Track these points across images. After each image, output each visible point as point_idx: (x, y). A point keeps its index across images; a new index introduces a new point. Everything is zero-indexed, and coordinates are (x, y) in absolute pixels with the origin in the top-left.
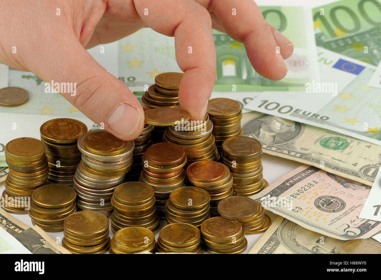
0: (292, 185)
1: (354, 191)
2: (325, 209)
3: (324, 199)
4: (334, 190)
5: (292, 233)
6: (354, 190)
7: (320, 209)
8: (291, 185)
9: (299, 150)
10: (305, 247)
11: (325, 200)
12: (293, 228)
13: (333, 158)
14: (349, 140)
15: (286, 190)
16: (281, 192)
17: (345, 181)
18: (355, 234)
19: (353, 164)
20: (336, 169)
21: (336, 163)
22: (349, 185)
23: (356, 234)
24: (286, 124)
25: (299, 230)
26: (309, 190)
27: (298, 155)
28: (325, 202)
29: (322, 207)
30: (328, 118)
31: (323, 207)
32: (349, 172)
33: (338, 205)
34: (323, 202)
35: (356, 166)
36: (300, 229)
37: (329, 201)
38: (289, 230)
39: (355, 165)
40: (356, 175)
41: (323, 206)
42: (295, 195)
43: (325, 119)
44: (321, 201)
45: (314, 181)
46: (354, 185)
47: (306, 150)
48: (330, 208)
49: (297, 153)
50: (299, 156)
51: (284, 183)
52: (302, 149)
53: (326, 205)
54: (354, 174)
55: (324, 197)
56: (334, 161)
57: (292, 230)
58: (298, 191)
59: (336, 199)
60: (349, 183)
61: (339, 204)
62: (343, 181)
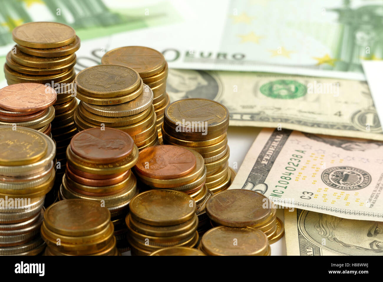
0: (273, 163)
1: (364, 152)
2: (345, 186)
3: (332, 173)
4: (335, 157)
5: (324, 230)
7: (338, 188)
8: (270, 162)
9: (240, 110)
10: (358, 247)
11: (334, 173)
12: (319, 224)
13: (300, 111)
14: (301, 81)
15: (269, 171)
16: (263, 175)
19: (335, 115)
20: (315, 126)
21: (311, 118)
22: (350, 145)
24: (187, 76)
25: (331, 225)
26: (301, 164)
27: (246, 117)
28: (337, 176)
29: (337, 184)
30: (243, 56)
31: (340, 185)
33: (359, 177)
34: (334, 177)
35: (341, 116)
36: (330, 223)
37: (342, 173)
38: (316, 227)
39: (339, 114)
41: (339, 183)
42: (286, 176)
43: (240, 58)
44: (330, 177)
45: (298, 151)
47: (252, 107)
48: (352, 185)
49: (242, 114)
50: (249, 119)
51: (258, 163)
52: (244, 107)
53: (343, 181)
55: (331, 170)
56: (305, 115)
57: (319, 226)
58: (286, 168)
59: (348, 169)
60: (347, 142)
61: (359, 175)
62: (337, 142)
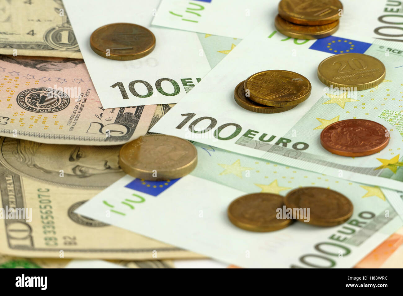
1: (60, 72)
2: (42, 108)
3: (28, 96)
4: (30, 78)
5: (23, 157)
6: (59, 70)
7: (35, 111)
11: (30, 96)
12: (17, 150)
17: (34, 62)
18: (121, 133)
19: (28, 34)
20: (8, 47)
21: (3, 38)
22: (45, 65)
23: (123, 133)
25: (30, 150)
28: (34, 99)
29: (34, 107)
31: (37, 108)
32: (31, 46)
33: (56, 98)
34: (30, 100)
35: (35, 35)
37: (39, 95)
39: (32, 33)
40: (46, 47)
41: (36, 106)
44: (26, 100)
46: (52, 65)
48: (49, 107)
53: (39, 103)
54: (42, 47)
55: (26, 92)
59: (45, 91)
60: (42, 63)
62: (32, 62)
